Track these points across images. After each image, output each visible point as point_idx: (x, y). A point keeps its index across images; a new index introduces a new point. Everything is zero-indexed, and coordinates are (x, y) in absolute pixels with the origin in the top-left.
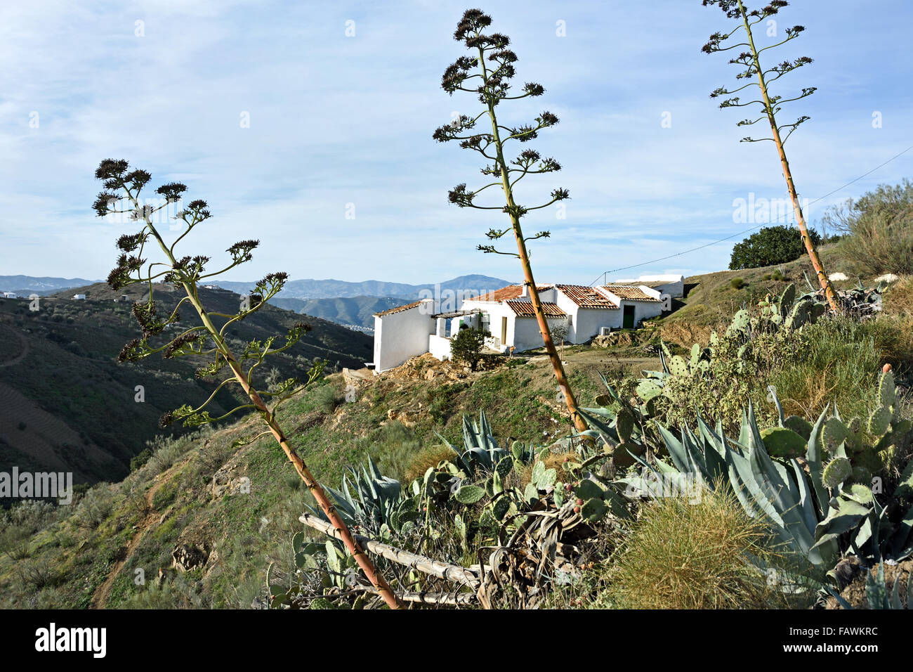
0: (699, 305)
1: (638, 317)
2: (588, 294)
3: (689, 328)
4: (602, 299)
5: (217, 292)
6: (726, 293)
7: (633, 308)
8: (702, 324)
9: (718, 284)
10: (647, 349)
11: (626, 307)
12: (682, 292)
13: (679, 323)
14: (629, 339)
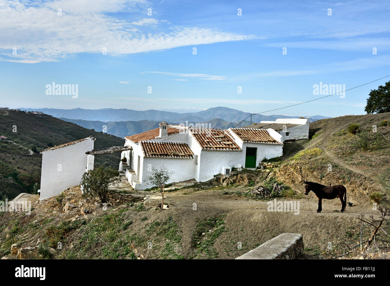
0: (315, 149)
1: (259, 158)
2: (217, 136)
3: (301, 171)
4: (228, 141)
5: (40, 116)
6: (342, 137)
7: (255, 149)
8: (311, 168)
9: (338, 129)
10: (256, 191)
11: (248, 149)
12: (308, 134)
13: (292, 166)
14: (246, 179)
